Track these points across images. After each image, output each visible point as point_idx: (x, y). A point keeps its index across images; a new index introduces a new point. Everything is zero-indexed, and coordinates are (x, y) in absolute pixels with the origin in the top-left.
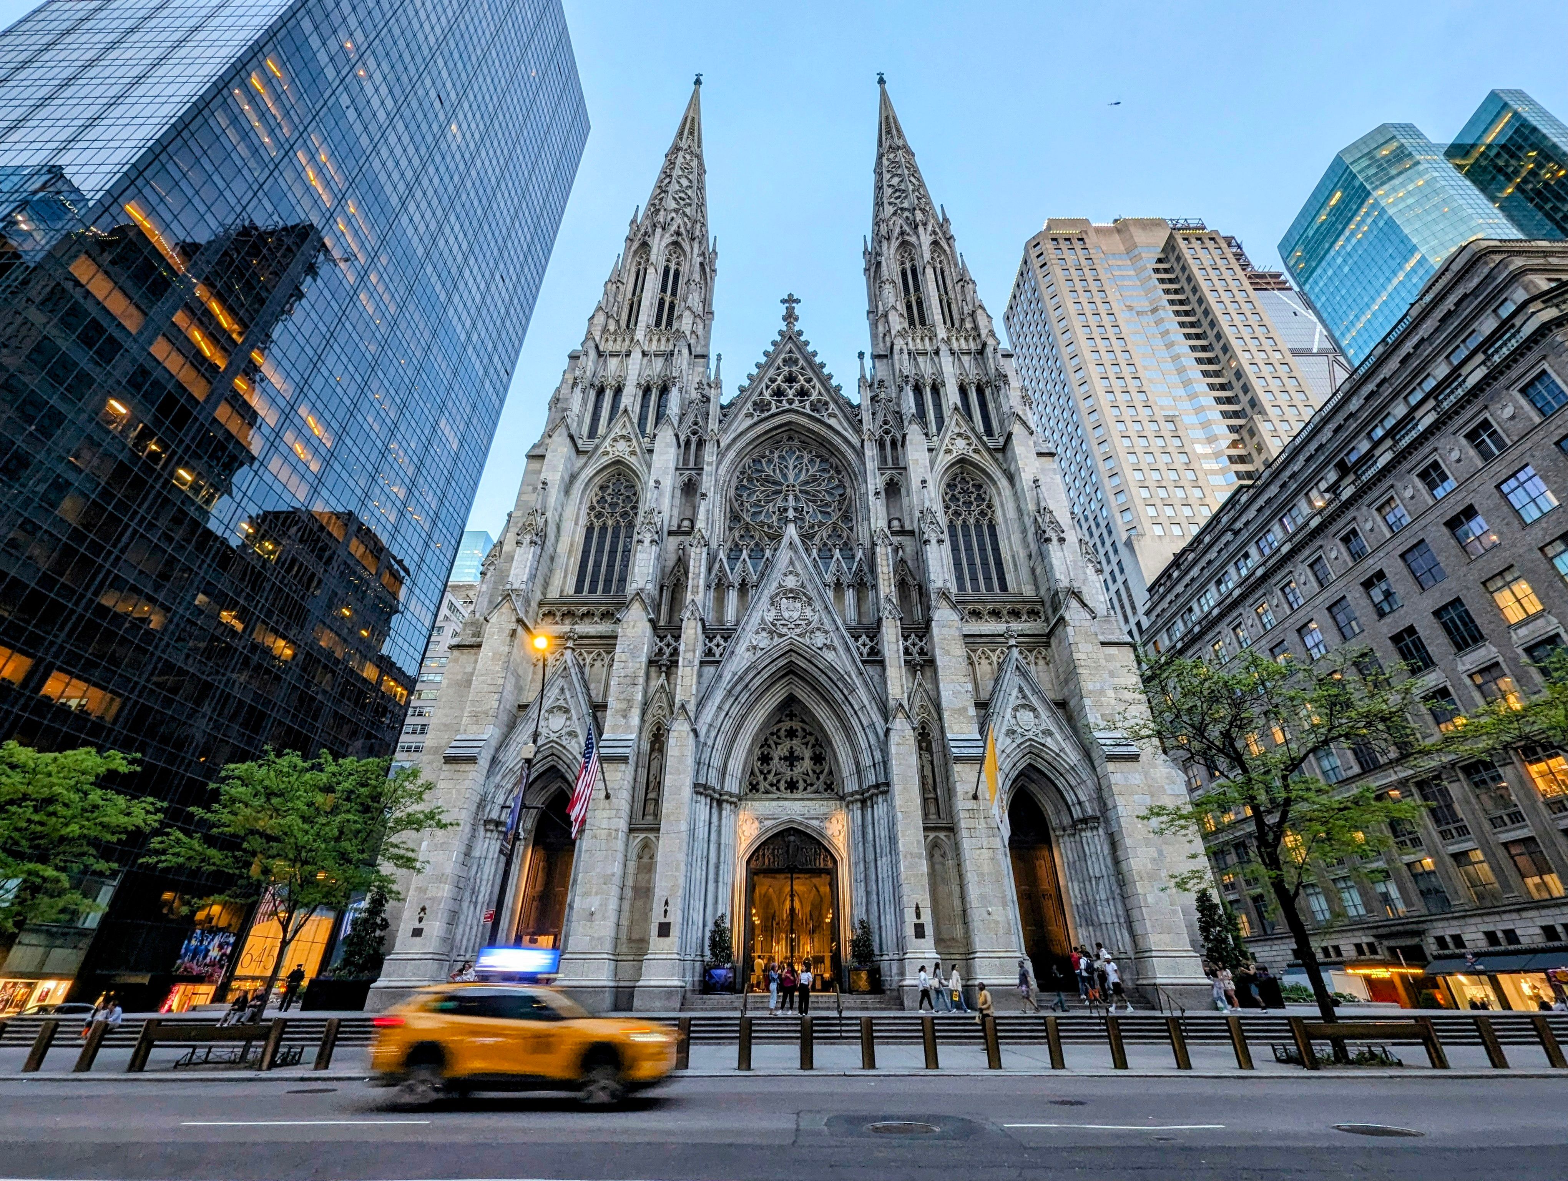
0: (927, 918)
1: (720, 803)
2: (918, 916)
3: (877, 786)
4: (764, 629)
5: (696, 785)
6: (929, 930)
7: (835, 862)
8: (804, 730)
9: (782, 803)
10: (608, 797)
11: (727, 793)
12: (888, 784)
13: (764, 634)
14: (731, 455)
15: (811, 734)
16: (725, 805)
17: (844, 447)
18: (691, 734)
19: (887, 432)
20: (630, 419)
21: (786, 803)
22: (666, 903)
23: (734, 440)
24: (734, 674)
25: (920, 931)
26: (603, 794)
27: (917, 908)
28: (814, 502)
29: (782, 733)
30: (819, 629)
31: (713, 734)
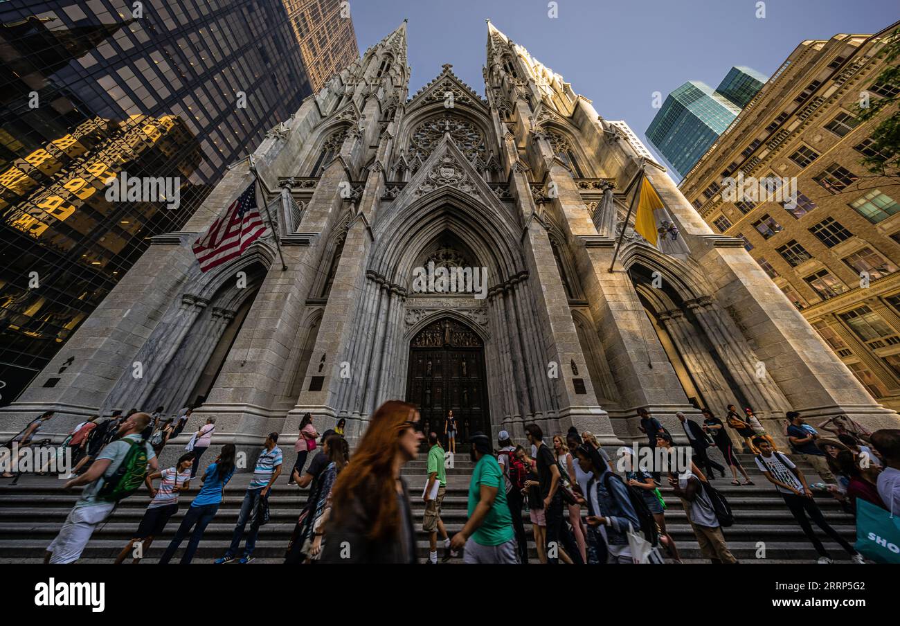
0: (584, 374)
1: (389, 293)
2: (576, 373)
3: (517, 276)
4: (428, 183)
5: (368, 272)
6: (589, 386)
7: (481, 341)
8: (456, 254)
9: (439, 299)
10: (285, 269)
11: (395, 286)
12: (527, 272)
13: (428, 186)
14: (412, 117)
15: (461, 257)
16: (393, 294)
17: (479, 115)
18: (366, 232)
19: (503, 109)
20: (355, 106)
21: (443, 300)
22: (324, 359)
23: (414, 110)
24: (404, 205)
25: (579, 387)
26: (281, 267)
27: (573, 364)
28: (461, 140)
29: (441, 255)
30: (467, 183)
31: (386, 241)
